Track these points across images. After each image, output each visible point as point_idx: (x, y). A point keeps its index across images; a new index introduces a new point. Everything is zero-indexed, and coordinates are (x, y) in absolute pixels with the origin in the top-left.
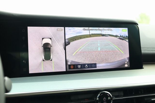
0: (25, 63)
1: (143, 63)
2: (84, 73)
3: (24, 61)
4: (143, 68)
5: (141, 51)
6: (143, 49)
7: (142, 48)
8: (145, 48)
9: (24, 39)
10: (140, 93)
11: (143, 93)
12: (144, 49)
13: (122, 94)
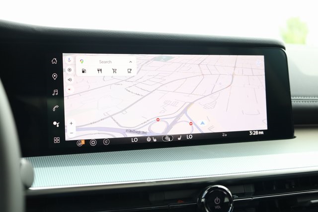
0: (58, 126)
1: (295, 125)
2: (174, 147)
3: (55, 123)
4: (295, 137)
5: (291, 102)
6: (295, 98)
7: (293, 97)
8: (299, 97)
9: (55, 77)
10: (287, 187)
11: (293, 187)
12: (297, 98)
13: (252, 189)
